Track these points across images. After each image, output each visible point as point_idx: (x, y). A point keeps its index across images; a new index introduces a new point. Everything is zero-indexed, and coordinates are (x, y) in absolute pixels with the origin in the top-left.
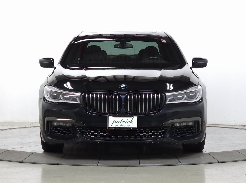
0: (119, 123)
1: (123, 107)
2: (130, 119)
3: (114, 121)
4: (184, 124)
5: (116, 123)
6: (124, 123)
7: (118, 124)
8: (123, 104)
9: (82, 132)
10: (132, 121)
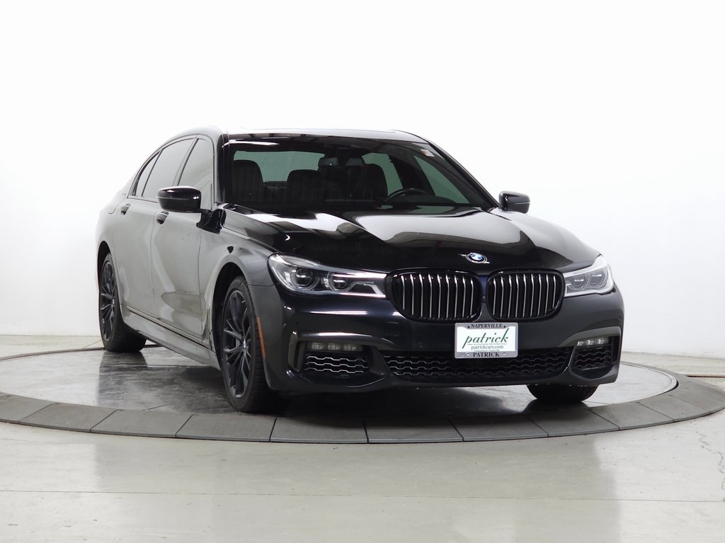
0: (479, 343)
1: (484, 306)
3: (468, 337)
4: (589, 342)
5: (472, 342)
6: (489, 341)
8: (484, 297)
9: (389, 365)
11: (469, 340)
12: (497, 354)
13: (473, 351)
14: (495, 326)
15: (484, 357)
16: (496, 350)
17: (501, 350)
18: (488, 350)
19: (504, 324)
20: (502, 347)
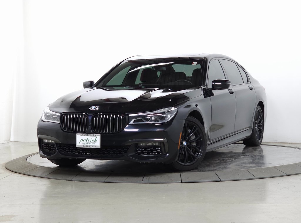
0: (86, 142)
2: (94, 138)
6: (90, 141)
7: (84, 142)
10: (96, 139)
11: (82, 140)
12: (92, 147)
13: (83, 145)
14: (92, 135)
15: (87, 147)
16: (92, 145)
17: (94, 145)
18: (89, 145)
19: (95, 135)
20: (95, 144)
